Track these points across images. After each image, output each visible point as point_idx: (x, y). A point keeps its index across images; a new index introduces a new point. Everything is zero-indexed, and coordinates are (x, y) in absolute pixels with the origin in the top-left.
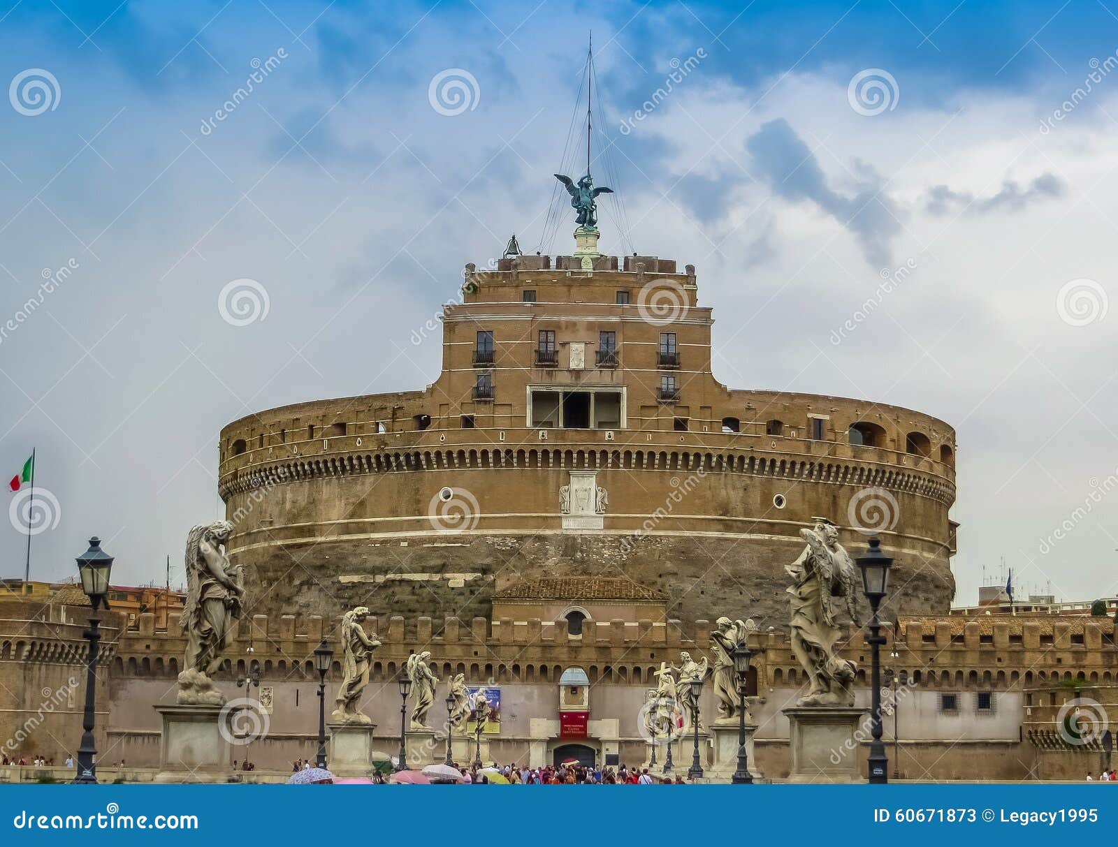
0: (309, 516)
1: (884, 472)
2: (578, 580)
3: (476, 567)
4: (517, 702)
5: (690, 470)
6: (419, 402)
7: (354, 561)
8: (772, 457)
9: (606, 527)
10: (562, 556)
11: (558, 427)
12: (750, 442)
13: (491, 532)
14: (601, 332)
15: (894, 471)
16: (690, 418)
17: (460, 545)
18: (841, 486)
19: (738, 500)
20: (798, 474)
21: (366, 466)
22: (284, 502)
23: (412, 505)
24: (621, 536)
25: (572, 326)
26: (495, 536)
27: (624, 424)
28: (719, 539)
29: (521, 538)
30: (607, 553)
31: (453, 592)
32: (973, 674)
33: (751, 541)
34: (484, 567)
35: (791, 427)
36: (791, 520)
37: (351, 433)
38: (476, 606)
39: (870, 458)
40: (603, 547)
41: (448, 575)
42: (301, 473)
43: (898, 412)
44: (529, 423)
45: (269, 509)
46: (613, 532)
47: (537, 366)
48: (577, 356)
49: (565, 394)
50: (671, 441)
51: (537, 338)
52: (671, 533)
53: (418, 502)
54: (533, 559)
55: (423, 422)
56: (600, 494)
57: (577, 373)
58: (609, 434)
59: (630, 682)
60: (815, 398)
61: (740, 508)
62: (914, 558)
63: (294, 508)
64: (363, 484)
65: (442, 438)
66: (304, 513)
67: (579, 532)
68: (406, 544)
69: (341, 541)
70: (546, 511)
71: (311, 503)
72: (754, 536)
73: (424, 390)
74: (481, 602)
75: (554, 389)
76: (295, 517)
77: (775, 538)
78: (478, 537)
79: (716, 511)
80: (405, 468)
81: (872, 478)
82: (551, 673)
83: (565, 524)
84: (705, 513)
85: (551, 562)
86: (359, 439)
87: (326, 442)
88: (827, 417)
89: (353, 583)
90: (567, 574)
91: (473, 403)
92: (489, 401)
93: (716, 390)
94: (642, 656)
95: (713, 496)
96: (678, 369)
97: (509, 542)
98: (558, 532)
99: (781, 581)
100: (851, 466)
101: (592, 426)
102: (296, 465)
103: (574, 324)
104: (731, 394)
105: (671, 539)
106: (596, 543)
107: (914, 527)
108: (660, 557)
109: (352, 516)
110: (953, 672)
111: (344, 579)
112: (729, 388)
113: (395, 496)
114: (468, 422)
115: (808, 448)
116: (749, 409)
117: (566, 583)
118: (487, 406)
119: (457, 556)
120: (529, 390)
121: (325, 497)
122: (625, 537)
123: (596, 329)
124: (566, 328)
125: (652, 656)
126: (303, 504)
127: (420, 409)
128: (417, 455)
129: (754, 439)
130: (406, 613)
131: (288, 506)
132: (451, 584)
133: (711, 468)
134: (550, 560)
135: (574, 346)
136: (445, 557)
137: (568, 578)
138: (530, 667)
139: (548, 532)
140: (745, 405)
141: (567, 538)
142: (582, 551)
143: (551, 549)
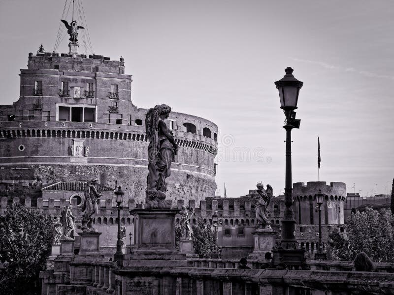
1: (195, 143)
2: (77, 183)
3: (34, 178)
5: (123, 140)
6: (9, 109)
9: (88, 162)
10: (70, 173)
11: (69, 121)
13: (41, 163)
14: (87, 83)
15: (199, 142)
16: (123, 119)
17: (27, 168)
23: (6, 152)
25: (76, 80)
26: (43, 165)
27: (96, 121)
29: (53, 166)
30: (88, 173)
31: (24, 188)
32: (237, 221)
34: (38, 178)
38: (34, 193)
39: (190, 137)
40: (87, 170)
41: (22, 181)
43: (200, 119)
44: (57, 119)
46: (91, 164)
47: (60, 96)
48: (77, 92)
49: (72, 107)
50: (114, 128)
51: (61, 84)
53: (9, 151)
54: (58, 175)
55: (11, 118)
57: (77, 100)
58: (90, 125)
61: (141, 156)
62: (205, 176)
65: (20, 125)
67: (78, 164)
68: (3, 168)
70: (64, 155)
73: (12, 104)
74: (36, 192)
75: (68, 106)
78: (35, 165)
79: (132, 156)
80: (3, 137)
81: (191, 145)
83: (72, 160)
84: (128, 157)
88: (175, 120)
90: (72, 181)
91: (34, 110)
92: (40, 110)
93: (133, 108)
94: (107, 213)
95: (131, 150)
96: (118, 99)
97: (49, 168)
98: (69, 164)
100: (183, 140)
101: (83, 121)
103: (76, 79)
104: (139, 110)
105: (115, 167)
106: (84, 168)
107: (205, 164)
110: (229, 220)
112: (138, 107)
114: (31, 118)
117: (72, 184)
118: (40, 112)
119: (26, 173)
120: (57, 106)
122: (96, 166)
123: (85, 82)
124: (73, 81)
125: (111, 213)
127: (10, 112)
128: (9, 131)
132: (23, 185)
133: (131, 139)
134: (65, 175)
135: (76, 88)
136: (21, 174)
139: (65, 164)
141: (72, 166)
142: (78, 172)
143: (66, 171)
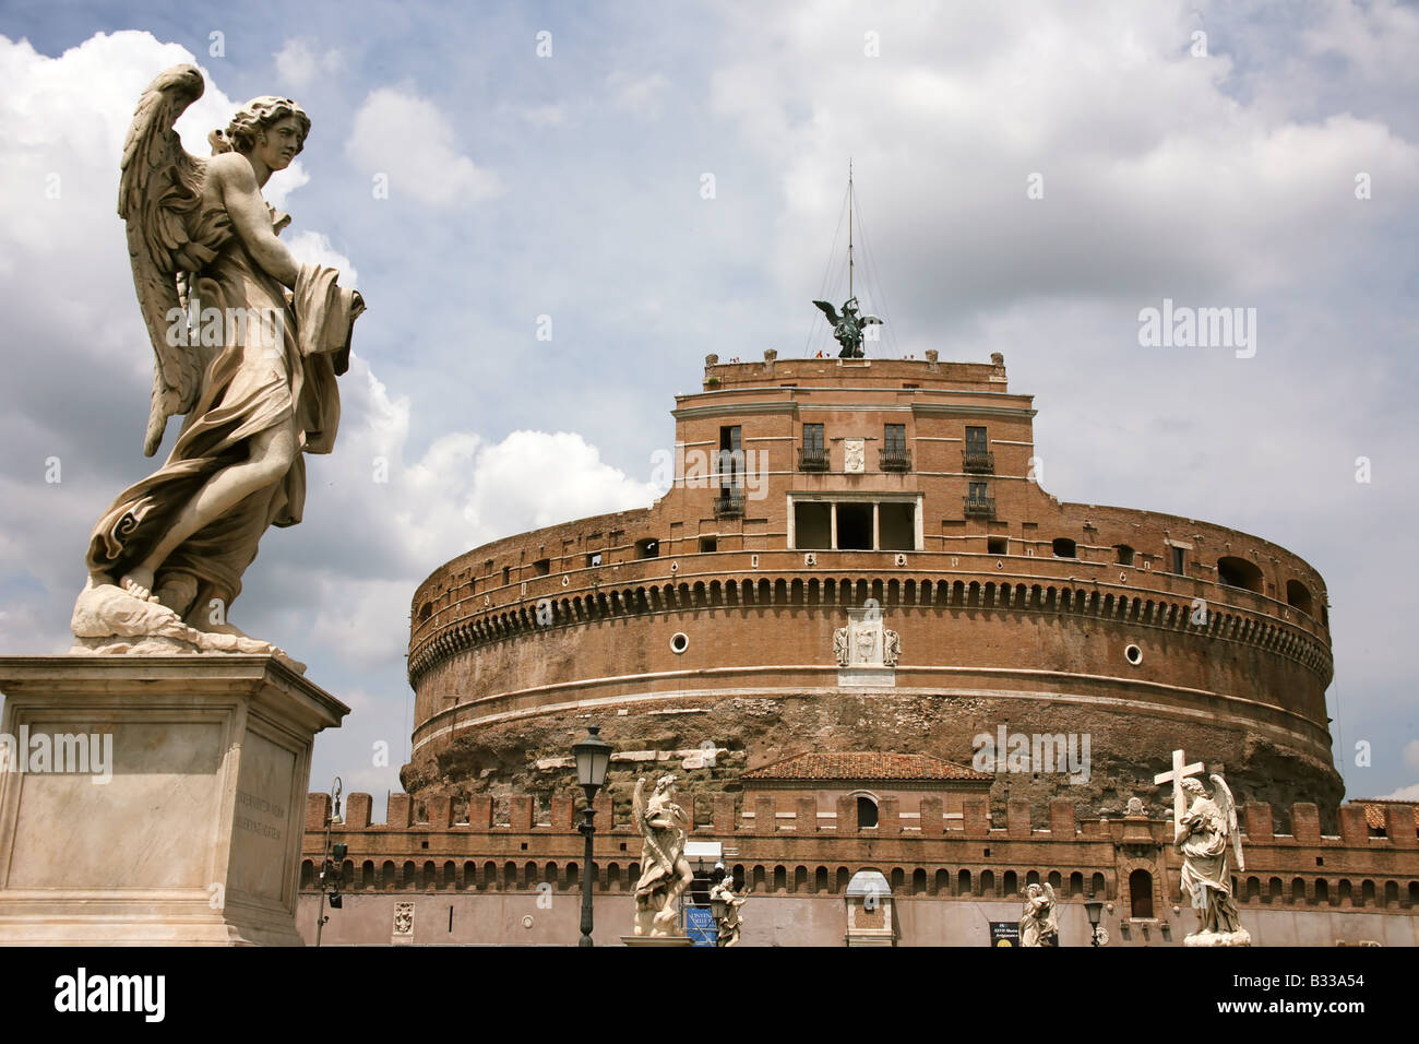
0: (502, 684)
1: (1264, 626)
2: (862, 756)
3: (721, 739)
4: (783, 924)
5: (1012, 608)
6: (643, 523)
7: (558, 739)
8: (1122, 593)
9: (900, 685)
10: (839, 724)
11: (830, 548)
12: (1091, 571)
13: (741, 691)
14: (886, 425)
15: (1276, 626)
16: (1010, 538)
17: (698, 710)
18: (1212, 640)
19: (1079, 649)
20: (1156, 619)
21: (574, 612)
22: (473, 672)
23: (634, 660)
24: (920, 696)
26: (747, 697)
27: (919, 543)
28: (1055, 704)
29: (781, 699)
30: (901, 719)
31: (691, 775)
33: (1099, 707)
34: (731, 739)
35: (1143, 555)
36: (1151, 680)
37: (555, 570)
39: (1246, 605)
40: (896, 711)
41: (681, 753)
42: (494, 629)
43: (1275, 550)
44: (790, 543)
45: (456, 683)
46: (908, 691)
47: (801, 469)
48: (854, 456)
49: (839, 505)
50: (985, 570)
51: (801, 435)
52: (989, 693)
53: (642, 654)
54: (799, 728)
55: (648, 548)
56: (888, 638)
57: (855, 477)
58: (899, 558)
59: (953, 894)
60: (1173, 520)
61: (1081, 662)
63: (484, 677)
64: (571, 636)
65: (674, 567)
66: (497, 681)
67: (862, 691)
68: (625, 712)
69: (542, 714)
70: (816, 663)
71: (505, 668)
72: (1103, 700)
73: (650, 506)
75: (825, 500)
76: (485, 689)
77: (1131, 703)
78: (723, 699)
79: (1048, 665)
80: (625, 611)
81: (1250, 633)
82: (832, 880)
83: (842, 680)
84: (1035, 666)
85: (824, 732)
86: (566, 576)
87: (524, 586)
88: (1189, 546)
89: (556, 768)
90: (845, 749)
91: (716, 520)
92: (737, 516)
93: (1044, 502)
94: (970, 853)
95: (1044, 644)
96: (992, 472)
97: (766, 703)
98: (833, 690)
99: (1143, 765)
100: (1224, 614)
101: (876, 547)
102: (487, 620)
103: (850, 414)
104: (1063, 507)
105: (990, 702)
106: (886, 706)
108: (975, 725)
109: (556, 680)
111: (543, 764)
112: (1060, 501)
113: (612, 649)
114: (709, 545)
115: (1169, 586)
116: (1088, 528)
117: (845, 761)
118: (735, 523)
119: (694, 726)
120: (790, 501)
121: (521, 657)
122: (925, 697)
123: (879, 420)
124: (840, 420)
125: (987, 853)
126: (496, 670)
127: (646, 532)
128: (641, 591)
129: (1096, 568)
130: (625, 805)
131: (478, 675)
132: (686, 764)
133: (1040, 606)
134: (823, 730)
135: (850, 444)
136: (678, 728)
137: (847, 754)
138: (801, 870)
139: (819, 691)
140: (1082, 524)
141: (844, 698)
142: (866, 717)
143: (822, 712)
